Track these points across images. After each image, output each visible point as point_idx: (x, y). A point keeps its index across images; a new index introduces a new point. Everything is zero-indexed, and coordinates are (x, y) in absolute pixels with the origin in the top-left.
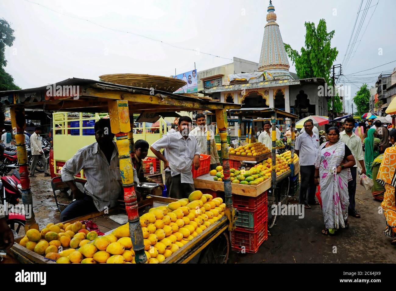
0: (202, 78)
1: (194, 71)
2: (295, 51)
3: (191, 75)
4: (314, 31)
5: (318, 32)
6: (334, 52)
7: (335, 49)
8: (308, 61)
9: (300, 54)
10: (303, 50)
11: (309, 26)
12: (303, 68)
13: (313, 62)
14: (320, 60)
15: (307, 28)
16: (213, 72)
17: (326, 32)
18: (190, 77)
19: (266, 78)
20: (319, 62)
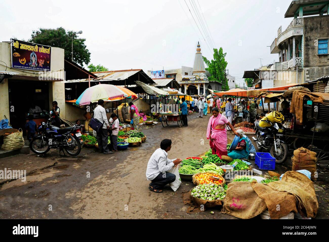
0: (167, 74)
1: (162, 71)
2: (209, 61)
3: (161, 72)
4: (217, 52)
5: (219, 53)
6: (226, 63)
7: (226, 62)
8: (214, 66)
9: (211, 63)
10: (212, 61)
11: (215, 50)
12: (212, 70)
13: (216, 67)
14: (220, 66)
15: (214, 51)
16: (172, 72)
17: (222, 53)
18: (160, 73)
19: (197, 78)
20: (219, 67)
